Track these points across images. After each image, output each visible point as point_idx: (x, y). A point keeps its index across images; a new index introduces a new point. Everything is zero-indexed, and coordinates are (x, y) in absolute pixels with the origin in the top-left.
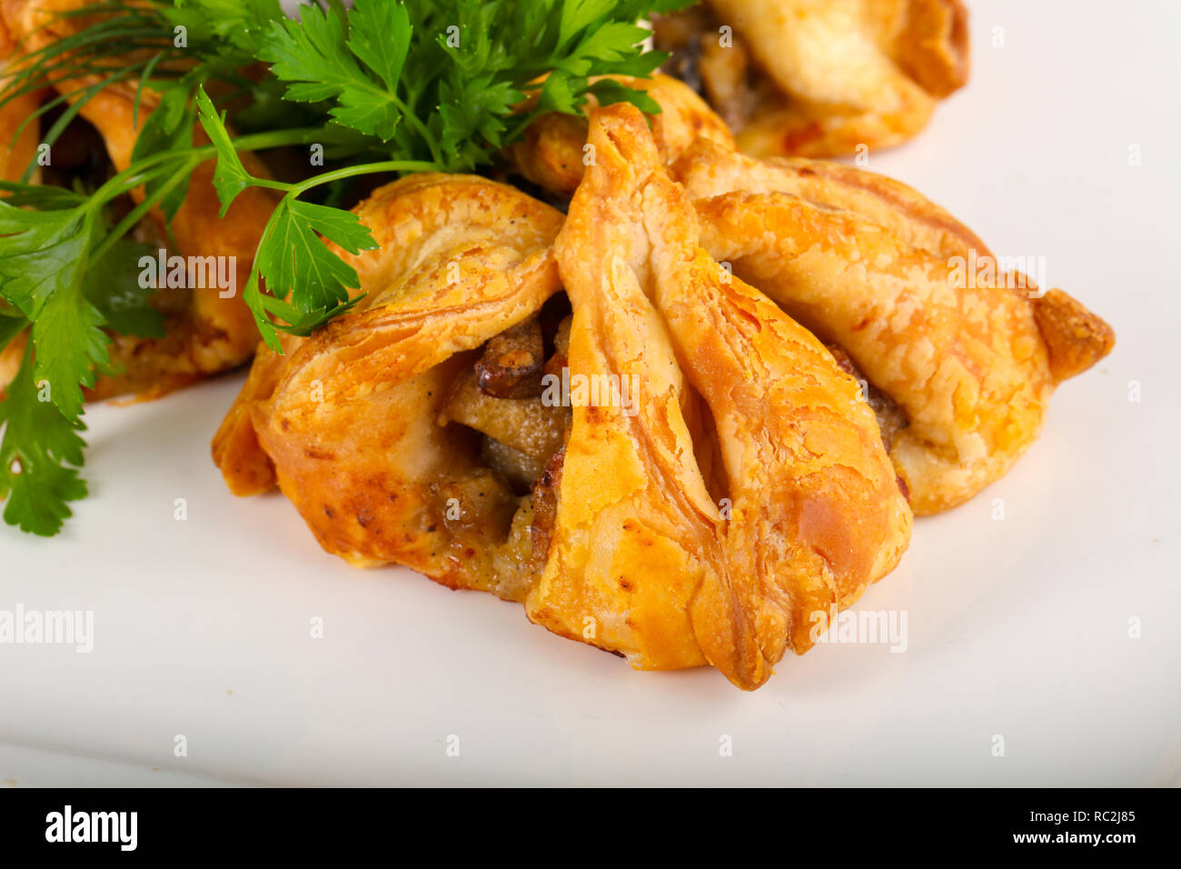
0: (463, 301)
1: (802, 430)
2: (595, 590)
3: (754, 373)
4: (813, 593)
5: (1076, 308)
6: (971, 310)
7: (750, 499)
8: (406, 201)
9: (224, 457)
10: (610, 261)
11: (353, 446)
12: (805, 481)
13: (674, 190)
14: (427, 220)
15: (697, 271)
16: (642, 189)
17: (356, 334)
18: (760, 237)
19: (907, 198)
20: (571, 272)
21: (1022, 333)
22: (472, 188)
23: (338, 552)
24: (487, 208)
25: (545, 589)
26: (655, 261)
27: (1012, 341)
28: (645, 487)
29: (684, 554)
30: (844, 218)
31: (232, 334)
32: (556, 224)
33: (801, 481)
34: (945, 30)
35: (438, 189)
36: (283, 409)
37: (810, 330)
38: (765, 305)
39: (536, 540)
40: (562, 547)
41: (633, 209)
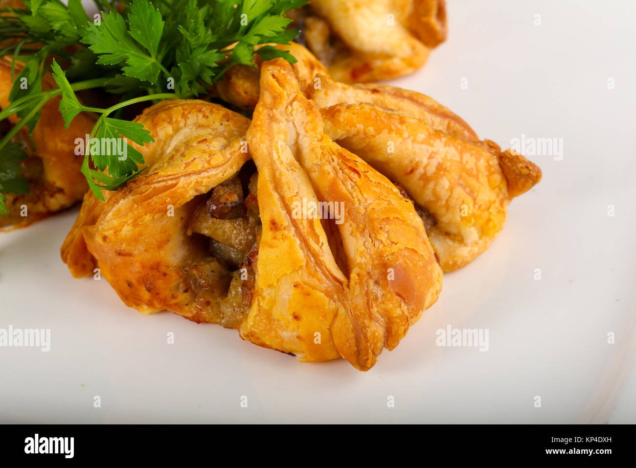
0: (199, 168)
1: (386, 230)
2: (278, 320)
3: (359, 200)
4: (397, 317)
5: (521, 159)
6: (467, 162)
7: (361, 268)
8: (163, 115)
9: (69, 257)
10: (277, 143)
11: (142, 249)
12: (390, 257)
13: (309, 104)
14: (175, 125)
15: (324, 147)
16: (291, 104)
17: (143, 188)
18: (355, 127)
19: (428, 103)
20: (256, 150)
21: (493, 173)
22: (198, 106)
23: (134, 306)
24: (207, 117)
25: (250, 321)
26: (300, 142)
27: (489, 177)
28: (304, 264)
29: (327, 299)
30: (399, 115)
31: (66, 190)
32: (245, 124)
33: (388, 258)
34: (434, 12)
35: (180, 108)
36: (103, 229)
37: (386, 176)
38: (362, 164)
39: (244, 295)
40: (260, 298)
41: (287, 115)
